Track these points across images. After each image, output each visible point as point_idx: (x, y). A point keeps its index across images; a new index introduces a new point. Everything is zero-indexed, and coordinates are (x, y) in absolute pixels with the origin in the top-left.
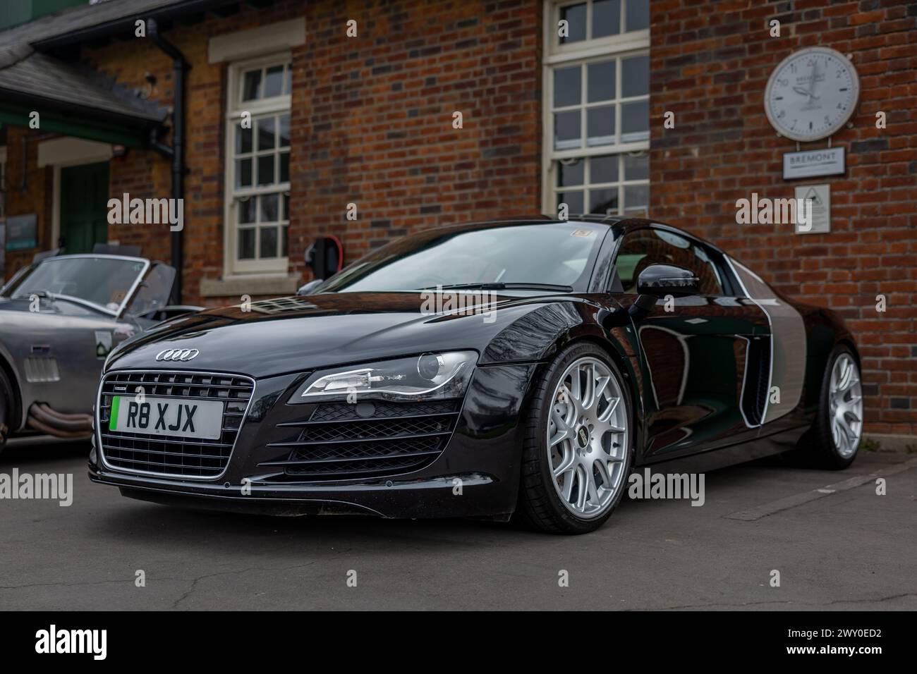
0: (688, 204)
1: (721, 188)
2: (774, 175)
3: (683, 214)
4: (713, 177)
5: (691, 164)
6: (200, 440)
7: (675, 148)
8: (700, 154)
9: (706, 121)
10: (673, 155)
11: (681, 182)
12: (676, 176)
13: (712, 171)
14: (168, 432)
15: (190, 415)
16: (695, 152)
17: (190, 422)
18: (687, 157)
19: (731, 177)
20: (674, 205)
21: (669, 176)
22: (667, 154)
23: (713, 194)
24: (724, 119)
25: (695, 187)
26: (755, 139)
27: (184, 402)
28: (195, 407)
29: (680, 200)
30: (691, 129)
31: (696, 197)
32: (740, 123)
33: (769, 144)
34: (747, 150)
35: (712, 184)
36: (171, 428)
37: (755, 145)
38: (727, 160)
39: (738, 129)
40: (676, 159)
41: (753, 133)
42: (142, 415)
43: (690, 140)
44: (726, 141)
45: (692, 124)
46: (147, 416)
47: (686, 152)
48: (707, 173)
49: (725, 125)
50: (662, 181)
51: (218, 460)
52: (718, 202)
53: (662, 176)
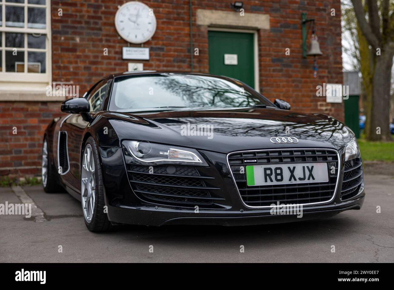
0: (74, 65)
1: (92, 59)
2: (117, 56)
3: (72, 70)
4: (87, 53)
5: (75, 45)
6: (318, 184)
7: (67, 36)
8: (80, 41)
9: (83, 25)
10: (66, 39)
11: (70, 54)
12: (68, 50)
13: (87, 50)
14: (299, 182)
15: (311, 171)
16: (78, 40)
17: (311, 175)
18: (73, 42)
19: (96, 54)
20: (67, 65)
21: (63, 50)
22: (63, 38)
23: (87, 62)
24: (92, 26)
25: (78, 57)
26: (108, 38)
27: (306, 165)
28: (312, 167)
29: (70, 62)
30: (76, 28)
31: (79, 62)
32: (100, 29)
33: (114, 42)
34: (104, 42)
35: (87, 57)
36: (300, 179)
37: (108, 41)
38: (94, 46)
39: (99, 32)
40: (67, 42)
41: (107, 35)
42: (277, 175)
43: (75, 33)
44: (93, 37)
45: (76, 25)
46: (281, 174)
47: (73, 39)
48: (84, 51)
49: (93, 29)
50: (60, 52)
51: (329, 192)
52: (90, 66)
53: (60, 49)
